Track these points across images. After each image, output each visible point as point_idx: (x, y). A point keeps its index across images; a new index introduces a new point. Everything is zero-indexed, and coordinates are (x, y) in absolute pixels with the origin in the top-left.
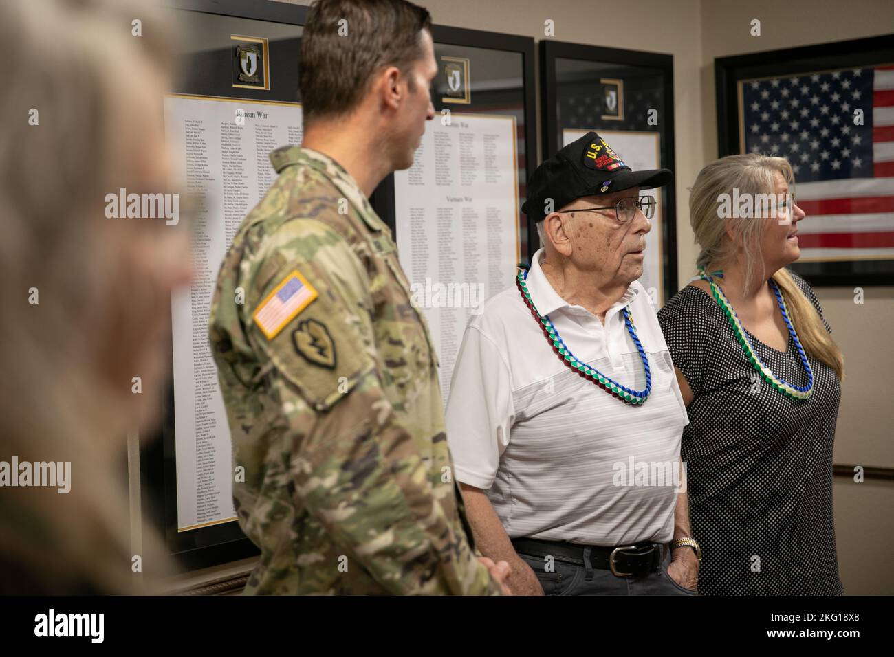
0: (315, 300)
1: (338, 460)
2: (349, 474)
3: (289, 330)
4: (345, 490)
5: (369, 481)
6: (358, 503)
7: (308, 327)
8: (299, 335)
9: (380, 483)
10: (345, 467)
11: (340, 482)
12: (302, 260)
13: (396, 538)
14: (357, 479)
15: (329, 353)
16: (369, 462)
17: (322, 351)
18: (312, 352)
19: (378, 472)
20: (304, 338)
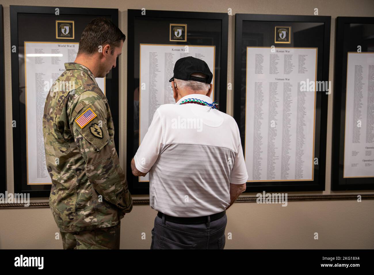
0: (96, 117)
1: (102, 166)
2: (105, 170)
3: (88, 126)
4: (103, 174)
5: (110, 172)
6: (107, 178)
7: (94, 126)
8: (91, 128)
9: (113, 172)
10: (104, 168)
11: (102, 172)
12: (91, 104)
13: (116, 187)
14: (107, 171)
15: (101, 134)
16: (110, 166)
17: (98, 133)
18: (95, 134)
19: (112, 169)
20: (93, 129)
